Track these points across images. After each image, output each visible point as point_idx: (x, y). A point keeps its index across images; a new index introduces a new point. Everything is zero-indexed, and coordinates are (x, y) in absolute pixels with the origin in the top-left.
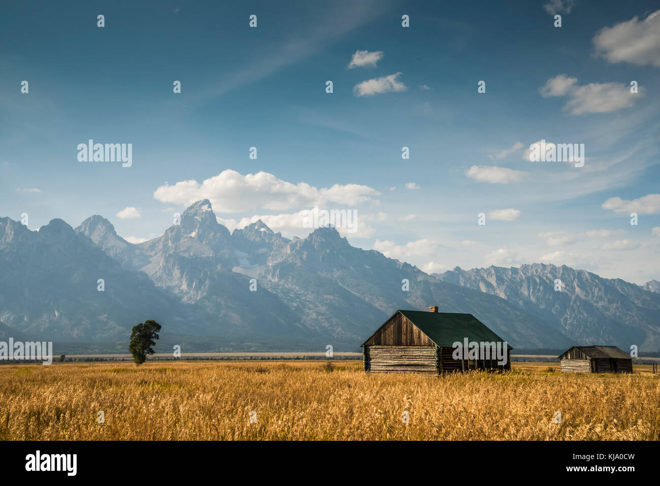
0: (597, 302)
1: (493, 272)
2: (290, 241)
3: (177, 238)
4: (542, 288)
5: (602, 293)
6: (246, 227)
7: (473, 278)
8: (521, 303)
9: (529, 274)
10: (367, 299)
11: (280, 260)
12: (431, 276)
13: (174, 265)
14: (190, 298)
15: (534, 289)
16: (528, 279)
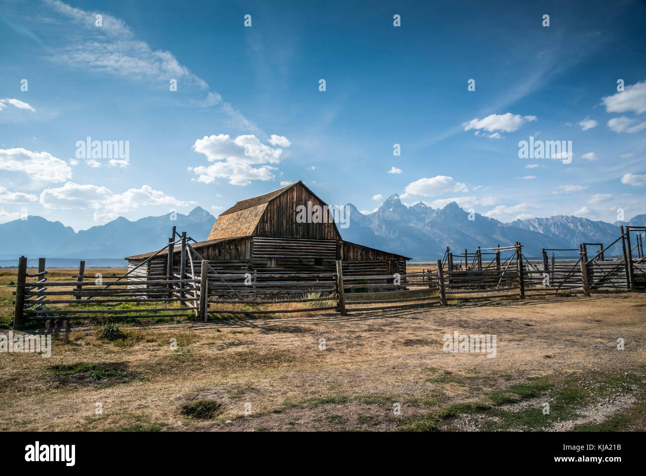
0: (590, 233)
1: (537, 220)
2: (435, 210)
3: (383, 212)
4: (561, 227)
5: (592, 228)
6: (415, 206)
7: (526, 224)
8: (551, 235)
9: (555, 221)
10: (473, 236)
11: (430, 220)
12: (505, 224)
13: (383, 224)
15: (557, 228)
16: (554, 223)
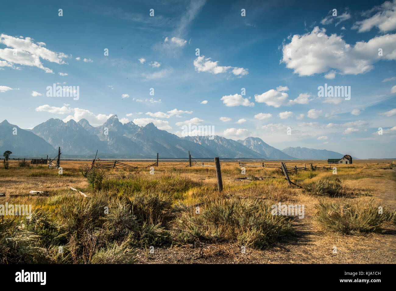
0: (225, 145)
1: (198, 137)
2: (140, 127)
3: (107, 126)
5: (226, 143)
6: (128, 123)
7: (193, 139)
8: (205, 145)
10: (162, 144)
11: (137, 133)
12: (181, 138)
14: (110, 143)
16: (207, 139)
